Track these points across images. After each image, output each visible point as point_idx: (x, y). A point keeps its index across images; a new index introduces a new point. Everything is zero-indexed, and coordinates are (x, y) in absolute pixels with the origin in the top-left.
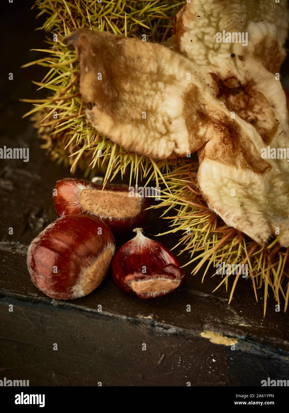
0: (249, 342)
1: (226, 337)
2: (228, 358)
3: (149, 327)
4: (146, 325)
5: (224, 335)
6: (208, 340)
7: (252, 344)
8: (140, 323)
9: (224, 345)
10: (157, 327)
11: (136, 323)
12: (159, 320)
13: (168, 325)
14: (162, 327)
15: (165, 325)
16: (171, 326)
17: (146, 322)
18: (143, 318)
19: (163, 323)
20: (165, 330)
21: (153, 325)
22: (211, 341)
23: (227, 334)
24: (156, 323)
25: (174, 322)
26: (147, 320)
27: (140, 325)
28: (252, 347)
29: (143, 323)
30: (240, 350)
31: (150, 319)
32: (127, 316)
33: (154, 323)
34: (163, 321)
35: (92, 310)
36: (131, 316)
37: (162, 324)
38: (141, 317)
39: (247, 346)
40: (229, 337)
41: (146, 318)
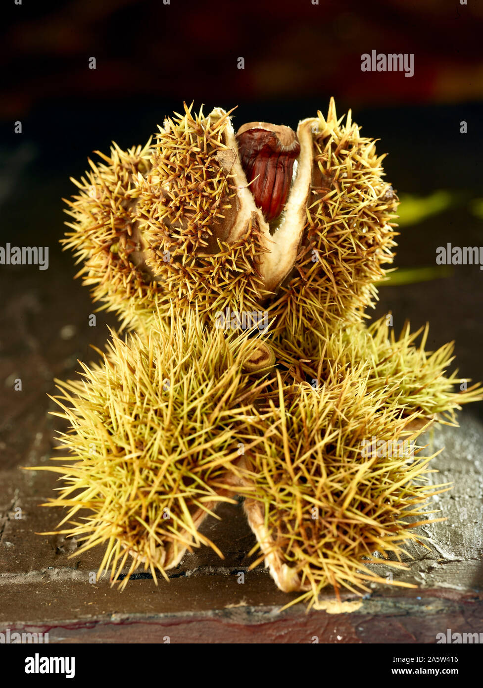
0: (377, 601)
1: (346, 603)
2: (357, 628)
3: (245, 616)
4: (240, 614)
5: (343, 600)
6: (324, 612)
7: (382, 602)
8: (231, 614)
9: (346, 613)
10: (255, 614)
11: (228, 614)
12: (256, 604)
13: (269, 607)
14: (261, 611)
15: (265, 608)
16: (273, 607)
17: (239, 612)
18: (235, 608)
19: (262, 606)
20: (266, 615)
21: (249, 613)
22: (328, 611)
23: (346, 598)
24: (253, 609)
25: (275, 602)
26: (241, 608)
27: (232, 617)
28: (382, 605)
29: (236, 613)
30: (368, 613)
31: (243, 606)
32: (214, 609)
33: (250, 610)
34: (261, 604)
35: (166, 614)
36: (218, 609)
37: (260, 608)
38: (230, 606)
39: (376, 606)
40: (349, 600)
41: (237, 606)
